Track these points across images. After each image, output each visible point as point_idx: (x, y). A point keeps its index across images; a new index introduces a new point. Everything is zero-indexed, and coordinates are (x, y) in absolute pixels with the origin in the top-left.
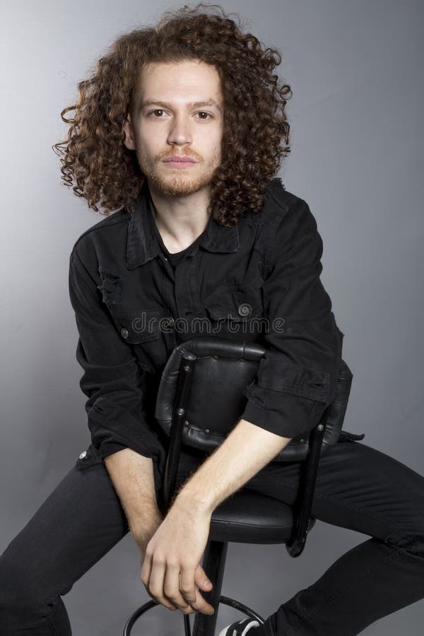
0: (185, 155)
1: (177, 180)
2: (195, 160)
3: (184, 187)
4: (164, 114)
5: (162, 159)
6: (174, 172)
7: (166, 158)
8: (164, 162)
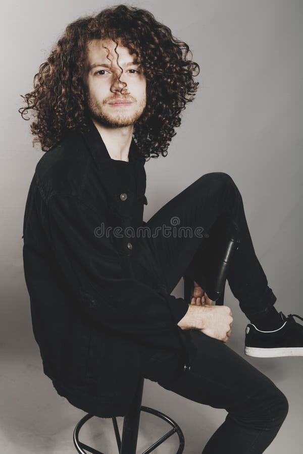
0: (124, 99)
1: (121, 116)
2: (131, 101)
3: (126, 121)
4: (106, 73)
5: (108, 102)
6: (117, 111)
7: (111, 101)
8: (110, 104)
